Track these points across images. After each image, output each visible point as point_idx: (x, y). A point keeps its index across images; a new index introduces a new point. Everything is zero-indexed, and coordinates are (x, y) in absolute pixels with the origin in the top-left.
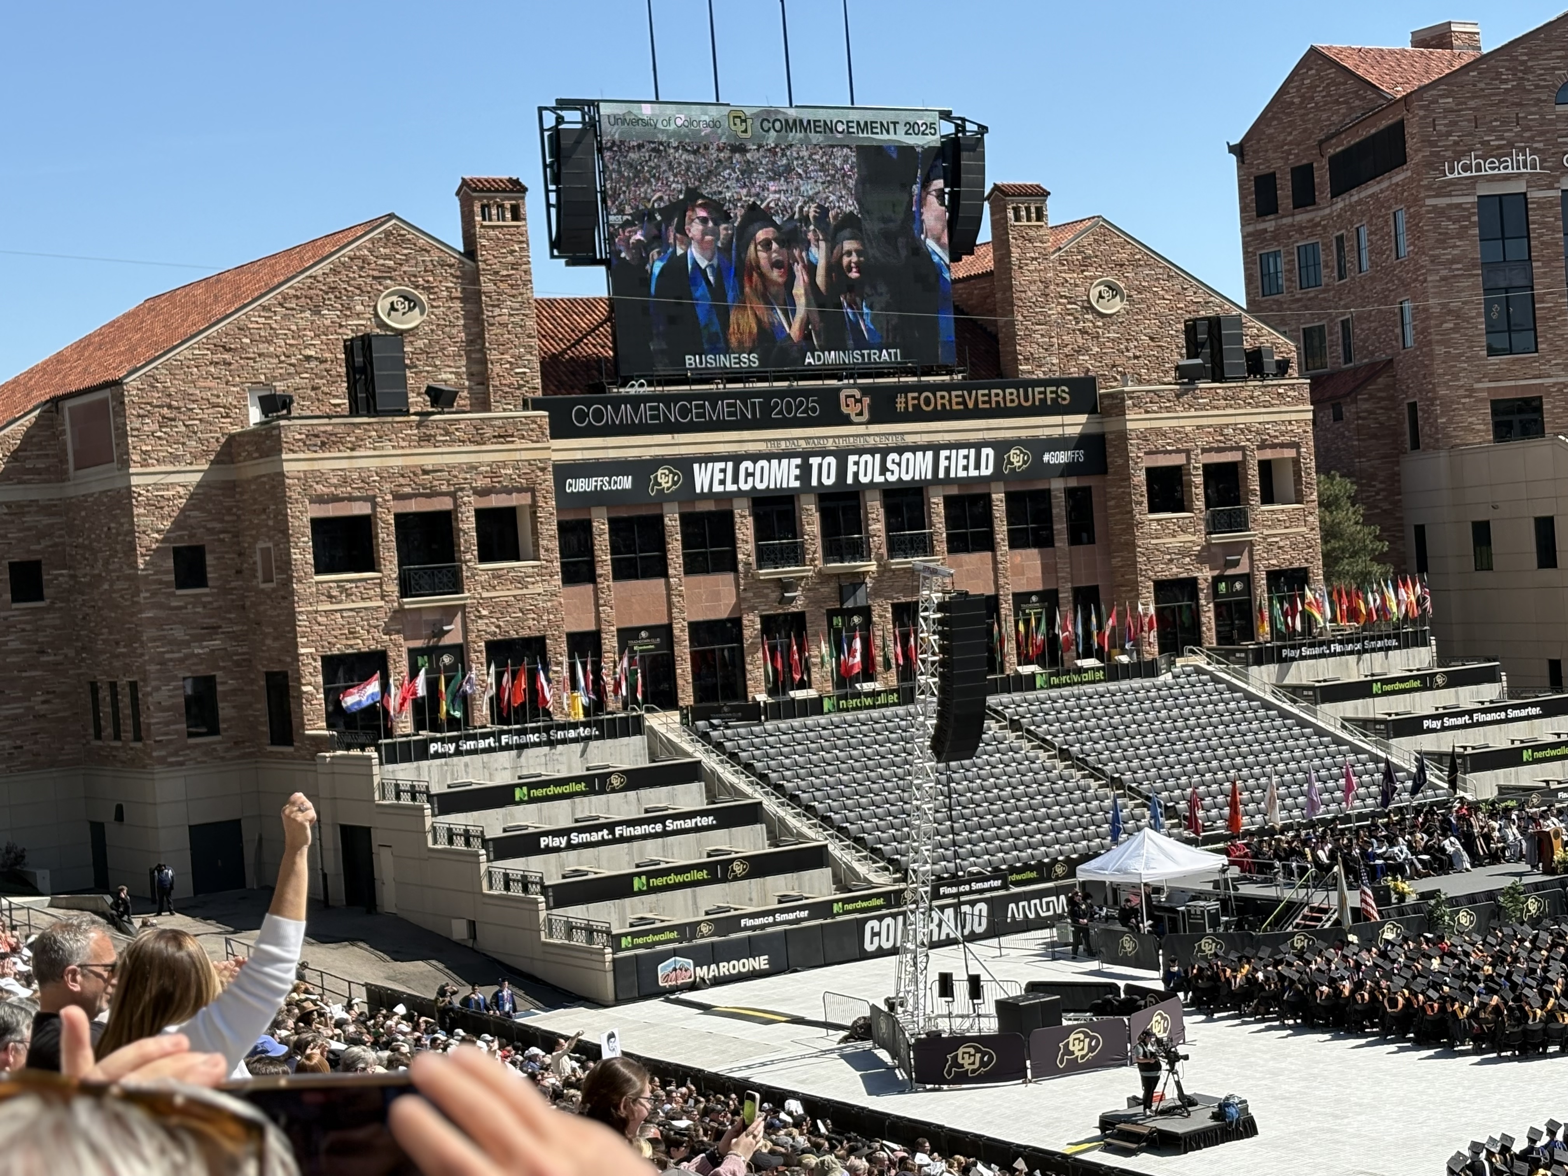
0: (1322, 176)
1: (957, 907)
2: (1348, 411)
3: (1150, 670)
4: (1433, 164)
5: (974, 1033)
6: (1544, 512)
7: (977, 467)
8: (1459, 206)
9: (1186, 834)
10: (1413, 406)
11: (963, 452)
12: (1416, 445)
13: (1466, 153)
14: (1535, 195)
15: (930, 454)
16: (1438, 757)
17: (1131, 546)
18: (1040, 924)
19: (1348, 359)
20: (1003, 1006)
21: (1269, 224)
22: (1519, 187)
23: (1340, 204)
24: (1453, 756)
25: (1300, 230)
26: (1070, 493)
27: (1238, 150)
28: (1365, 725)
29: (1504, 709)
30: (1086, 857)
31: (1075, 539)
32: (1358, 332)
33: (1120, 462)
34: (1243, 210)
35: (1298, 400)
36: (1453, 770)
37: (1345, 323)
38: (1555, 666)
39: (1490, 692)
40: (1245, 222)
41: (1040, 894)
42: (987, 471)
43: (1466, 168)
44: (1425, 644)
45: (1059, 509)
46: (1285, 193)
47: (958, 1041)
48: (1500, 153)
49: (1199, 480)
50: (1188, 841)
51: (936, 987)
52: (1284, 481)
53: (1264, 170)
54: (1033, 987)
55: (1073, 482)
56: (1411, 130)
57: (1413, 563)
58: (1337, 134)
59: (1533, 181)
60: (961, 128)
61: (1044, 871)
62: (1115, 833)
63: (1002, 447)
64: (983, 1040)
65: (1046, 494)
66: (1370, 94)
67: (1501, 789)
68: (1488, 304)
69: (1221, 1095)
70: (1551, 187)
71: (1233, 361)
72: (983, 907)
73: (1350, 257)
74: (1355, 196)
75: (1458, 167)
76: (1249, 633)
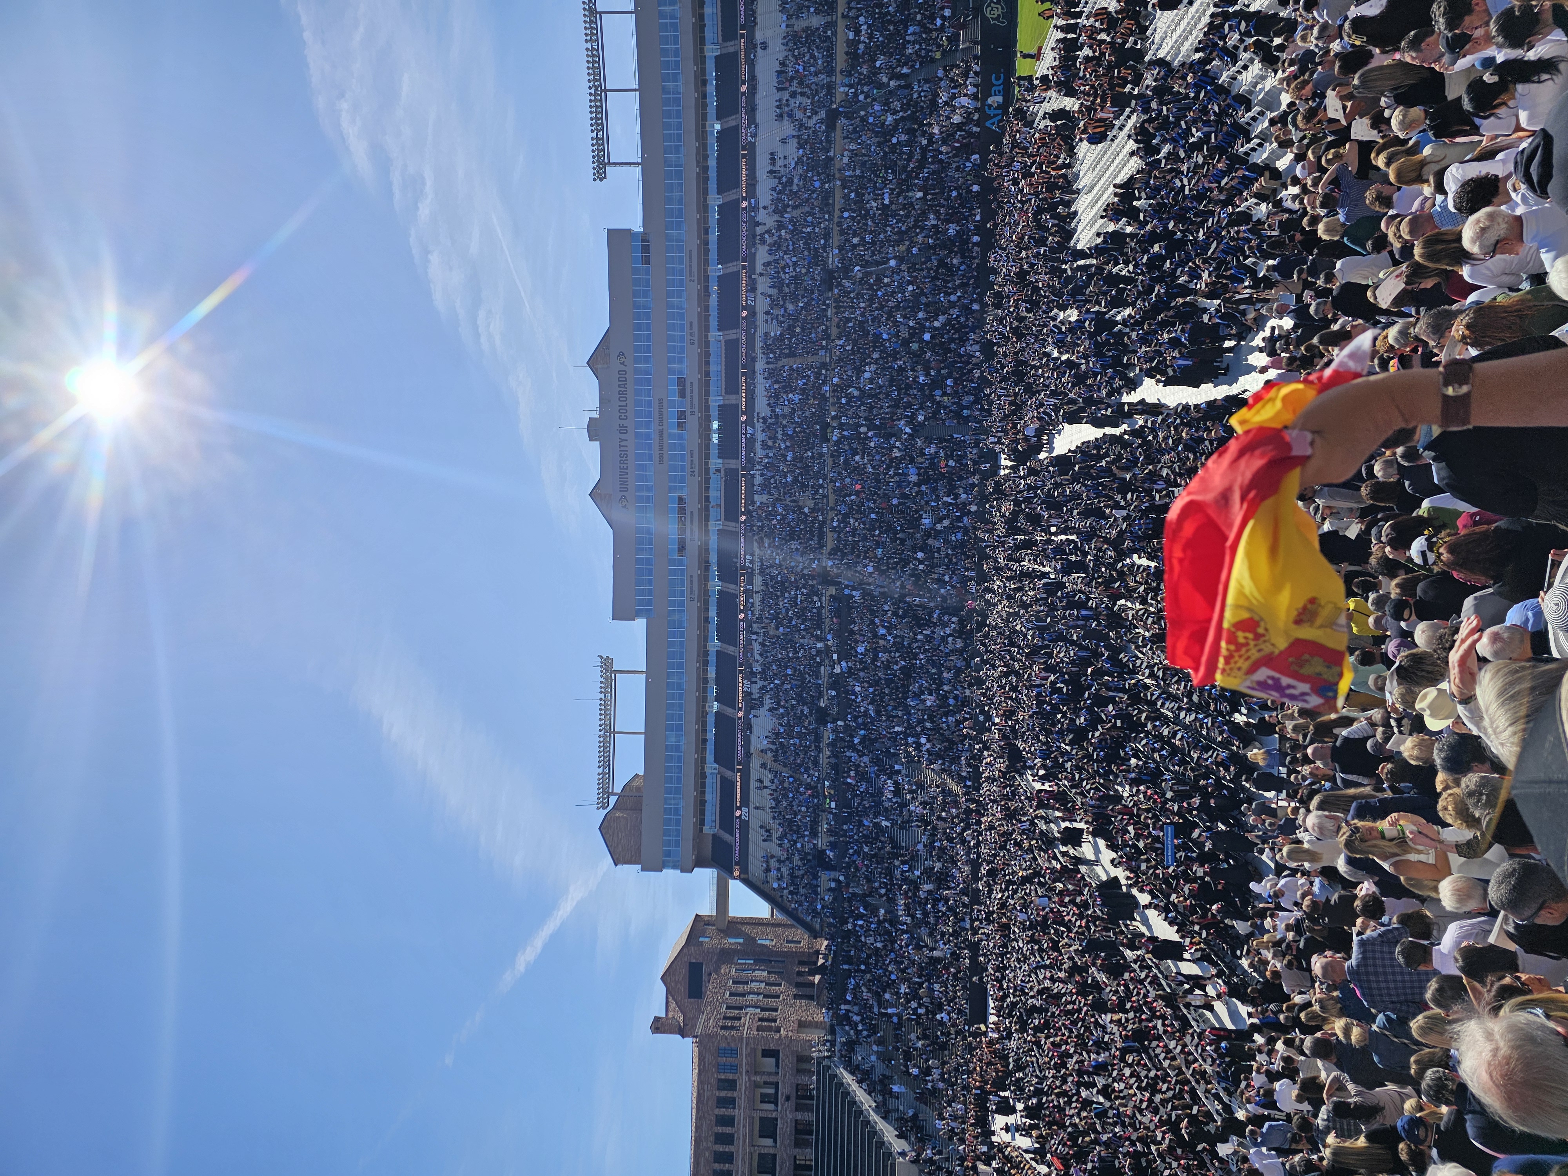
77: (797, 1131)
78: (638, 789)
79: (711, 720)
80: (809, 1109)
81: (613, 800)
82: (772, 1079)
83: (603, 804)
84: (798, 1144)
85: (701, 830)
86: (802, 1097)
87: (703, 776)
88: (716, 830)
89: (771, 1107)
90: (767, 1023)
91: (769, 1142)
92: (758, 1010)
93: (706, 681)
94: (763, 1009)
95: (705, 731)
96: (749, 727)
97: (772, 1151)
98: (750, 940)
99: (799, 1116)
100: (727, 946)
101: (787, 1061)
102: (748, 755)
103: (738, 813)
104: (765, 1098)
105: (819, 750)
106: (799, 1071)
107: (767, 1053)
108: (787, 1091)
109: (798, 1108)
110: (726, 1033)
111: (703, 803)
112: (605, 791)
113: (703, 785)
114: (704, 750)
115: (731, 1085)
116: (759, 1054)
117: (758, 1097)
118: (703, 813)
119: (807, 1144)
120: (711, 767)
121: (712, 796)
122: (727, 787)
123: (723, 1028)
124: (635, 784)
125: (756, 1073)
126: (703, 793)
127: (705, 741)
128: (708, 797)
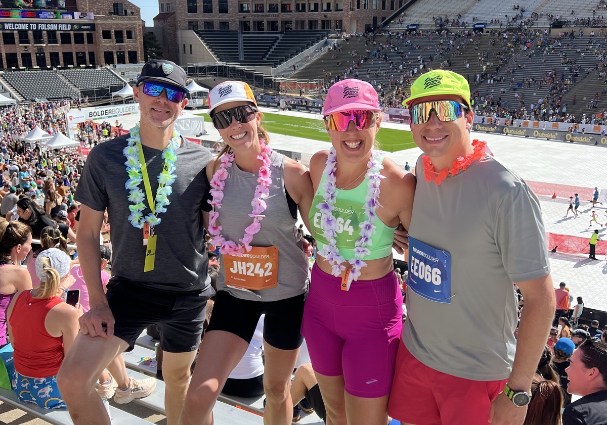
7: (67, 28)
10: (177, 21)
11: (64, 25)
15: (57, 25)
17: (99, 45)
31: (89, 43)
33: (97, 29)
45: (85, 37)
49: (113, 33)
55: (88, 32)
63: (72, 25)
65: (83, 34)
68: (188, 3)
82: (333, 9)
108: (328, 16)
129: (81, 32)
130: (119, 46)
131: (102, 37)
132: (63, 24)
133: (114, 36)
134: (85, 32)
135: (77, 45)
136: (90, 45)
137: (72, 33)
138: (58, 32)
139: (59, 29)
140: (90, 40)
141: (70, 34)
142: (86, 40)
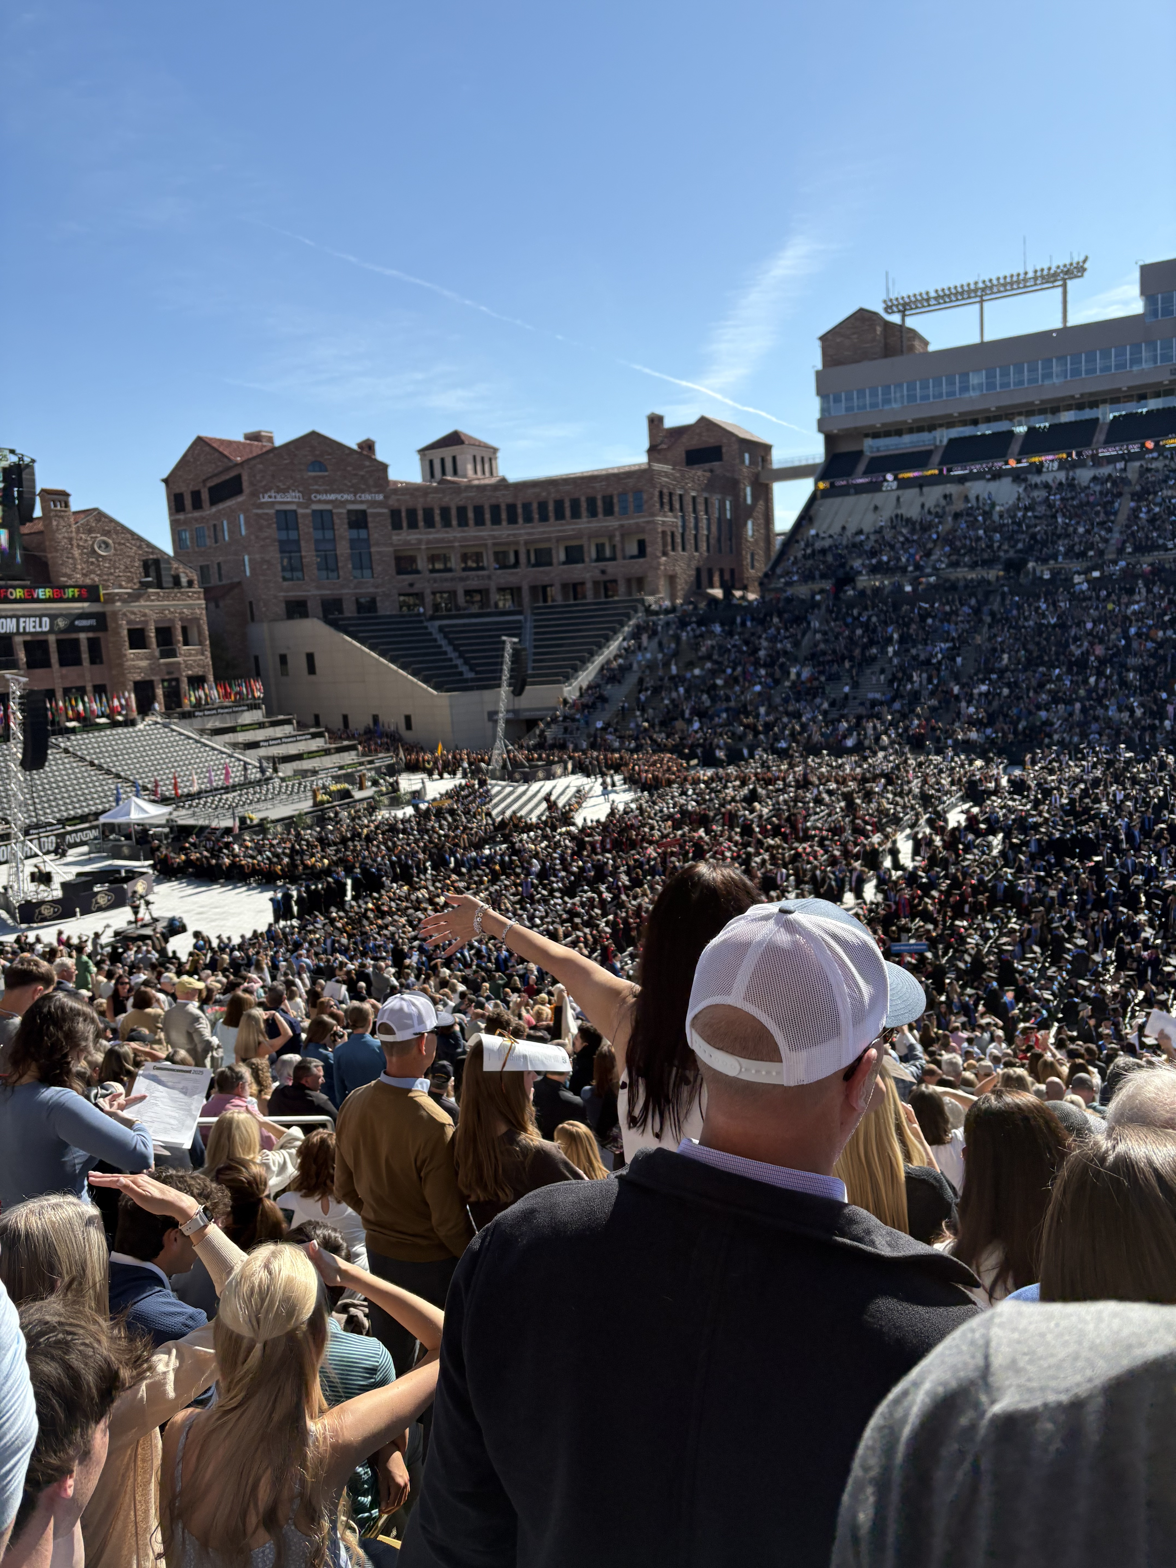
0: (205, 496)
1: (39, 838)
2: (221, 604)
3: (132, 723)
4: (255, 494)
5: (50, 898)
6: (309, 651)
7: (41, 626)
8: (267, 514)
9: (152, 797)
10: (251, 603)
11: (32, 619)
12: (253, 619)
13: (270, 490)
14: (300, 511)
15: (14, 620)
16: (268, 758)
17: (121, 665)
18: (82, 843)
19: (220, 579)
20: (64, 885)
21: (181, 516)
22: (294, 507)
23: (214, 509)
24: (273, 758)
25: (196, 520)
26: (89, 639)
27: (166, 481)
28: (235, 745)
29: (295, 736)
30: (104, 812)
31: (93, 662)
32: (224, 568)
33: (114, 625)
34: (170, 508)
35: (199, 599)
36: (274, 763)
37: (219, 564)
38: (317, 717)
39: (288, 729)
40: (171, 514)
41: (82, 830)
42: (46, 628)
43: (270, 497)
44: (260, 708)
45: (84, 647)
46: (188, 502)
47: (42, 903)
48: (285, 491)
49: (153, 635)
50: (154, 801)
51: (29, 879)
52: (193, 635)
53: (177, 491)
54: (79, 875)
55: (91, 635)
56: (245, 478)
57: (254, 672)
58: (211, 477)
59: (299, 504)
60: (21, 459)
61: (83, 818)
62: (117, 800)
63: (53, 617)
64: (54, 902)
65: (77, 641)
66: (226, 460)
67: (295, 771)
68: (282, 559)
69: (169, 915)
70: (307, 508)
71: (167, 580)
72: (53, 838)
73: (219, 534)
74: (221, 506)
75: (266, 496)
76: (179, 705)
77: (575, 586)
78: (911, 348)
79: (1002, 426)
80: (596, 594)
81: (895, 318)
82: (619, 554)
83: (891, 307)
84: (564, 586)
85: (867, 435)
86: (607, 586)
87: (931, 428)
88: (868, 454)
89: (594, 555)
90: (670, 541)
91: (562, 557)
92: (680, 530)
93: (1055, 410)
94: (683, 535)
95: (988, 420)
96: (997, 475)
97: (555, 561)
98: (749, 512)
99: (589, 586)
100: (742, 486)
101: (637, 567)
102: (962, 480)
103: (890, 477)
104: (600, 548)
105: (973, 566)
106: (629, 581)
107: (642, 545)
108: (610, 570)
109: (596, 583)
110: (656, 498)
111: (899, 433)
112: (905, 307)
113: (920, 429)
114: (964, 423)
115: (609, 511)
116: (641, 537)
117: (601, 540)
118: (888, 434)
119: (566, 597)
120: (943, 436)
121: (907, 443)
122: (919, 459)
123: (661, 494)
124: (917, 343)
125: (623, 536)
126: (911, 431)
127: (975, 422)
128: (907, 439)
129: (74, 636)
130: (167, 664)
131: (127, 644)
132: (30, 616)
133: (154, 640)
134: (83, 636)
135: (65, 670)
136: (95, 667)
137: (52, 638)
138: (18, 639)
139: (21, 630)
140: (96, 657)
141: (46, 642)
142: (85, 656)
